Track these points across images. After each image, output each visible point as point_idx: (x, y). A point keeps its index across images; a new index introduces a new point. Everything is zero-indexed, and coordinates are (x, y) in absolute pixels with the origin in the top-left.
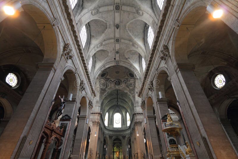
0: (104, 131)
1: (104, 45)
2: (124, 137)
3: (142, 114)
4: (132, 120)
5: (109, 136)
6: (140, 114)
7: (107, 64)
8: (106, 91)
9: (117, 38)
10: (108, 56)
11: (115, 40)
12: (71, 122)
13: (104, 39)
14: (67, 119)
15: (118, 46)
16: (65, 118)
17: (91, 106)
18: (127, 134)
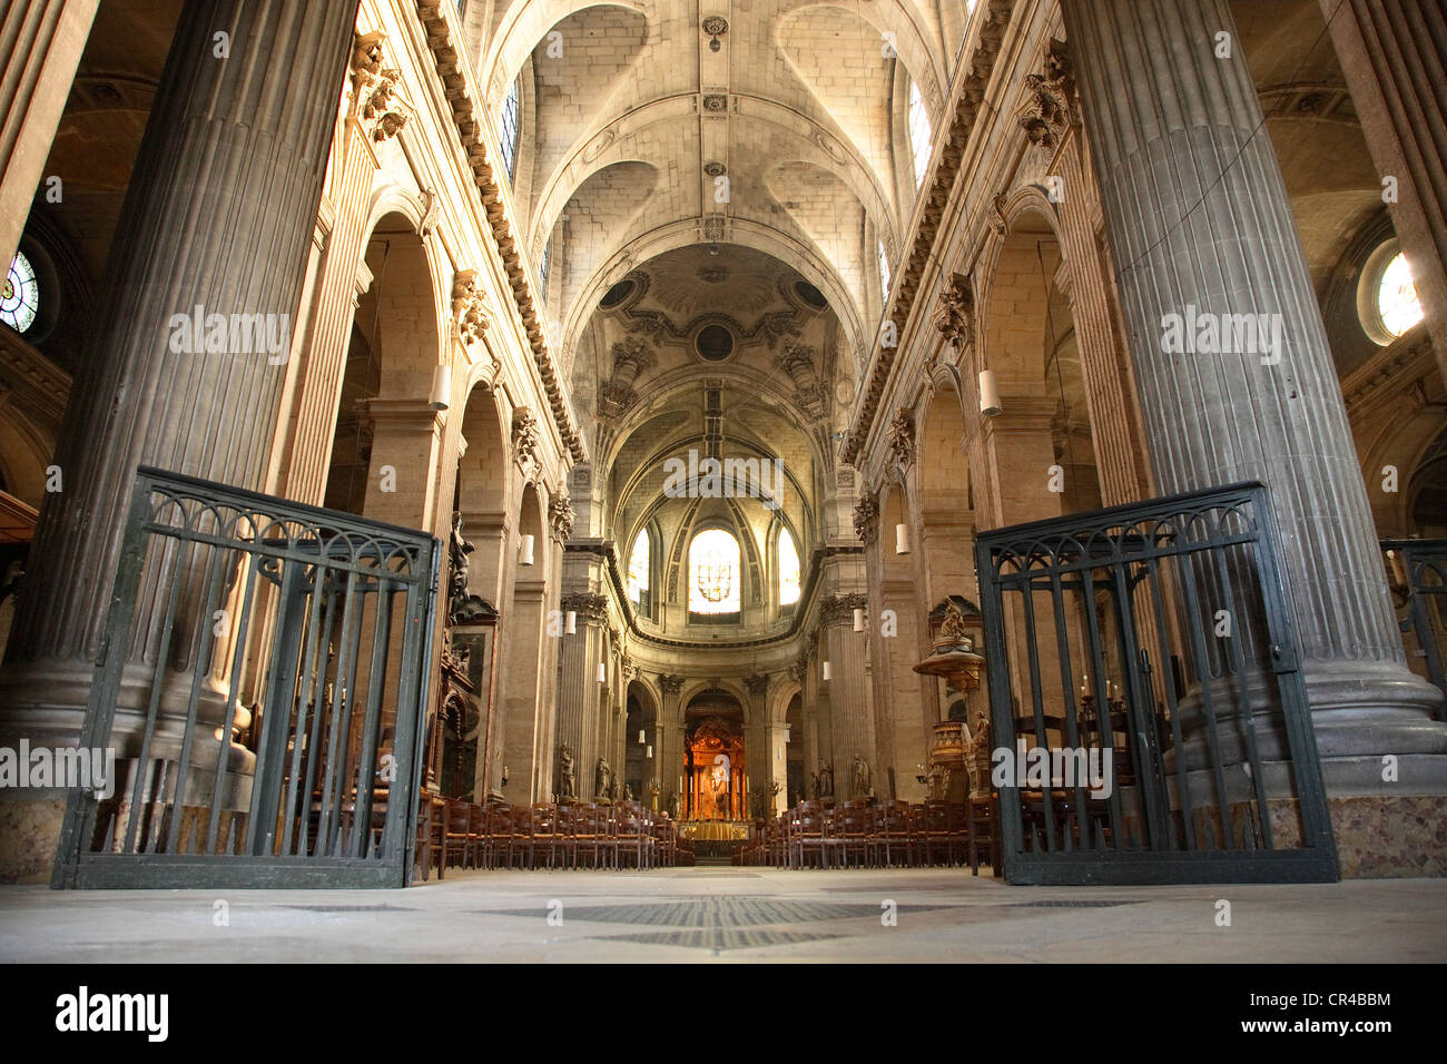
1: (627, 137)
2: (758, 684)
4: (808, 587)
5: (661, 678)
7: (644, 241)
8: (636, 395)
9: (707, 93)
10: (650, 192)
11: (700, 100)
12: (497, 627)
13: (627, 105)
14: (477, 617)
15: (717, 137)
16: (470, 612)
17: (561, 526)
18: (776, 667)
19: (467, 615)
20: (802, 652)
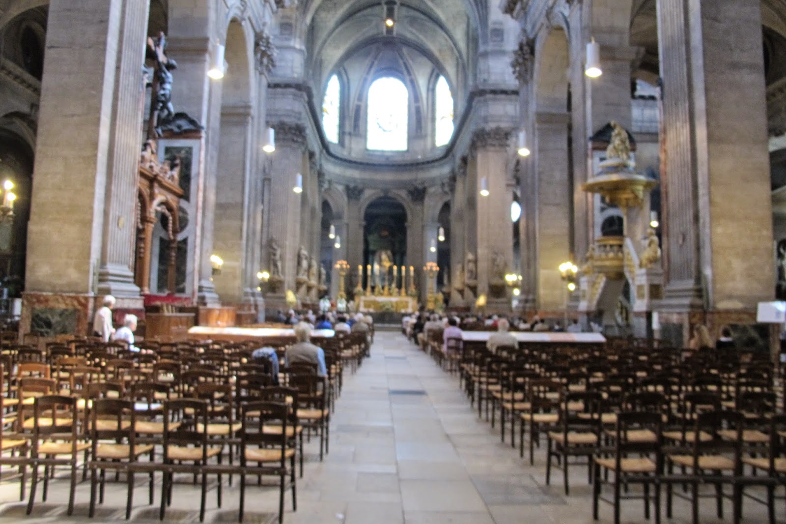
0: (321, 165)
2: (418, 194)
3: (515, 93)
4: (462, 121)
5: (347, 188)
6: (504, 92)
12: (203, 141)
14: (186, 131)
16: (179, 127)
17: (265, 60)
18: (433, 182)
19: (176, 130)
20: (453, 171)
